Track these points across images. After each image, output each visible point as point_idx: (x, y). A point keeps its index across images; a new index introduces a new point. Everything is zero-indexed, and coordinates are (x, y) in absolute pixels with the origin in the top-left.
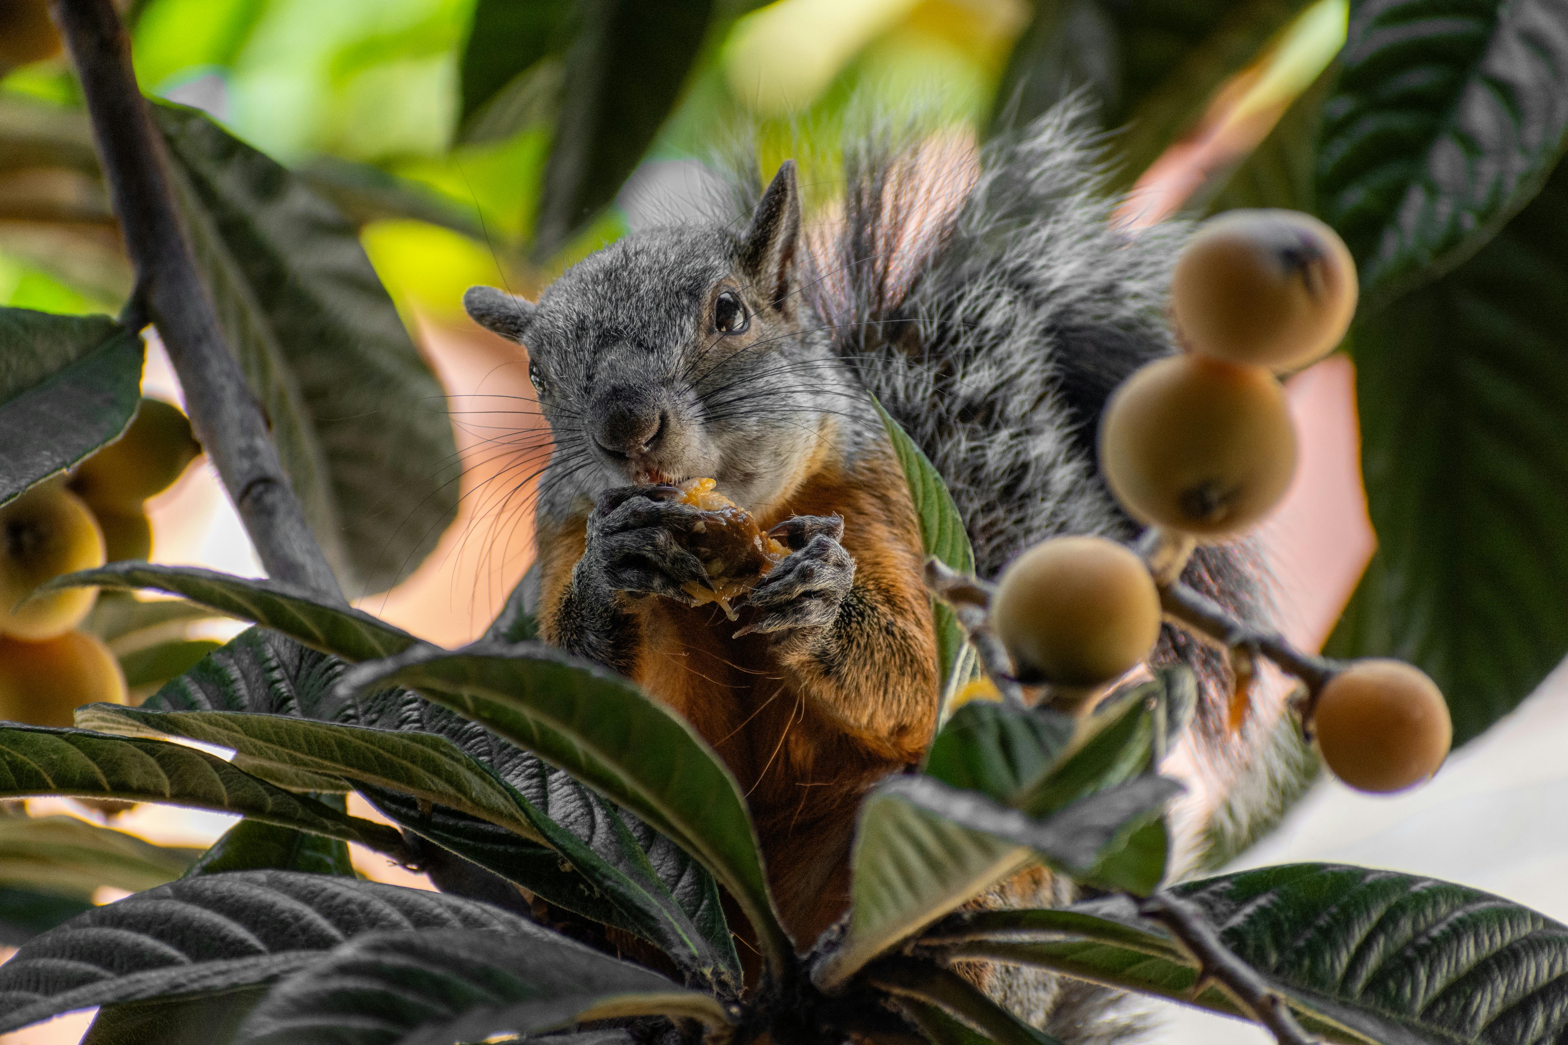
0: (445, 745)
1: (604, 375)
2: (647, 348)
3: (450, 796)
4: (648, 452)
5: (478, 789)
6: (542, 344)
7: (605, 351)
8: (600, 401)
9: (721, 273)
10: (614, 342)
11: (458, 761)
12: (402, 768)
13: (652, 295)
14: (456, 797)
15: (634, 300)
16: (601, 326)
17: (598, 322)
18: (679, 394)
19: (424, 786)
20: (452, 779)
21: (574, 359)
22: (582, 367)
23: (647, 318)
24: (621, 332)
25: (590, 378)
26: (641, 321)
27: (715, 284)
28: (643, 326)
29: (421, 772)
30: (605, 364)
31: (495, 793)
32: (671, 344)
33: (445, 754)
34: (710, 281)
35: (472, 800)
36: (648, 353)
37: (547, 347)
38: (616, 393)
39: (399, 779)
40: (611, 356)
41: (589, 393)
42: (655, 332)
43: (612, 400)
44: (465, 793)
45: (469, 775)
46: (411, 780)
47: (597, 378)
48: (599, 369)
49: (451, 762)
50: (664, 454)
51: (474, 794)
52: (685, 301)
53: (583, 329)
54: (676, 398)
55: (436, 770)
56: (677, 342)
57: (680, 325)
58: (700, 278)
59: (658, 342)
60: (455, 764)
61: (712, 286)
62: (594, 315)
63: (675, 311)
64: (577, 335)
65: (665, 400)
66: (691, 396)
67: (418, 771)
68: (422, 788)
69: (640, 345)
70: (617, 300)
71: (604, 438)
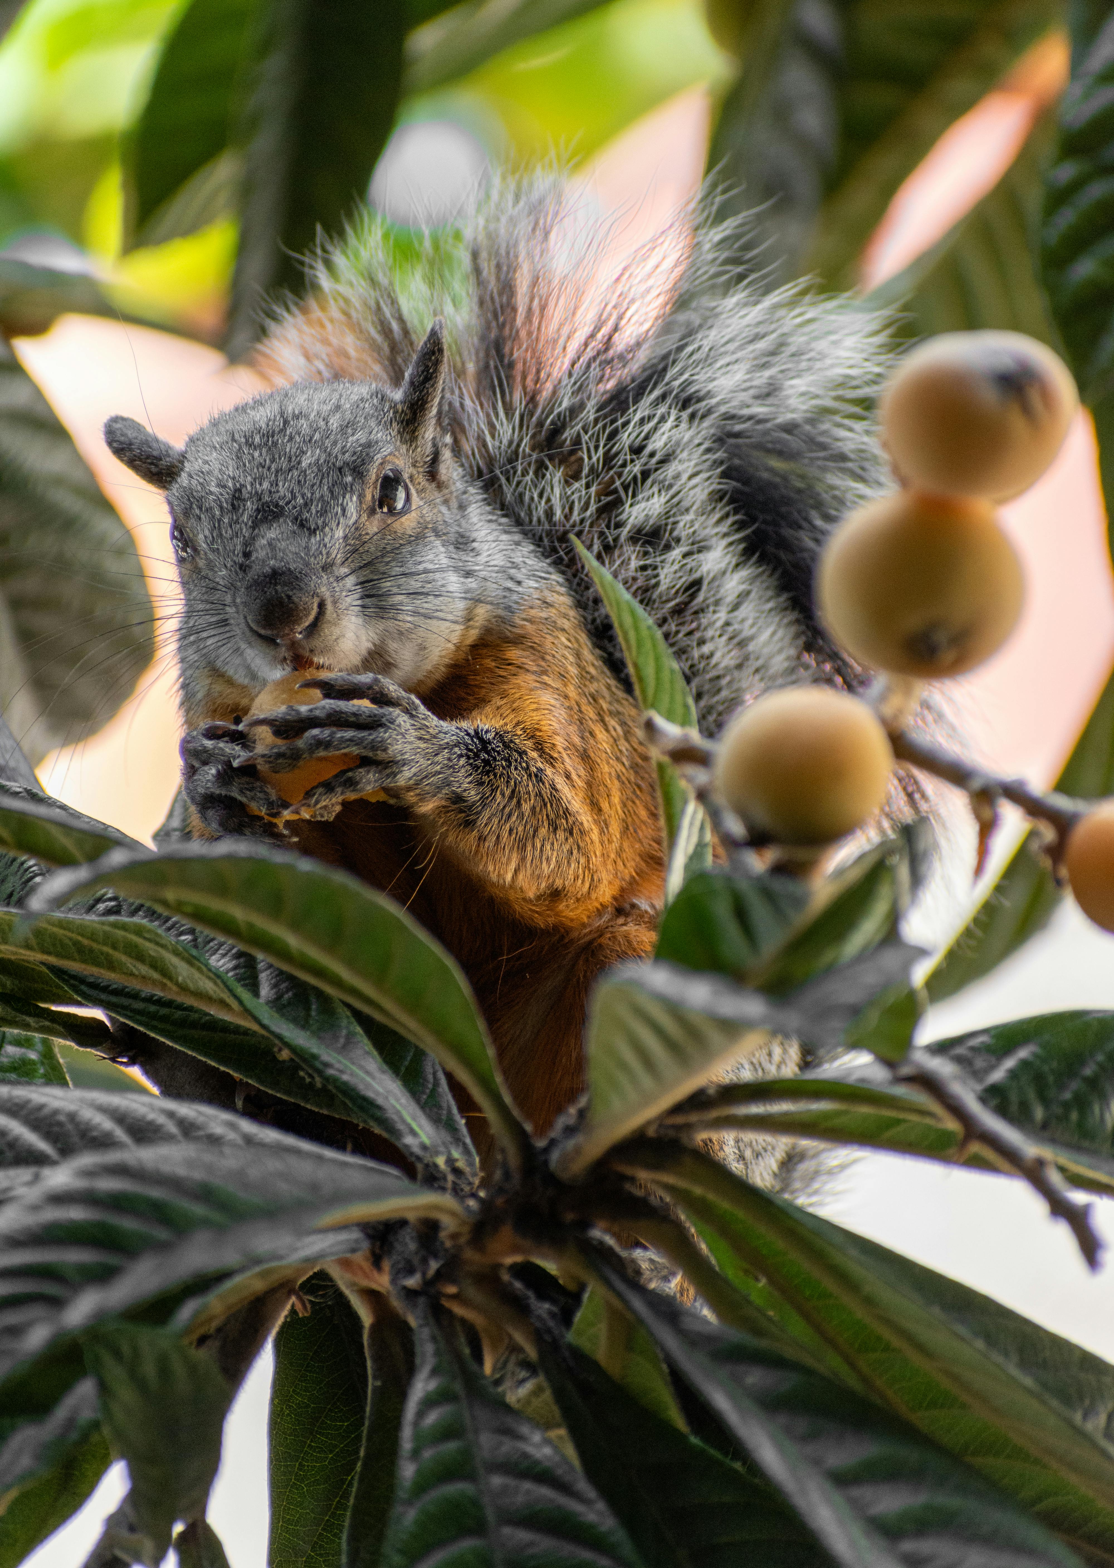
0: (149, 931)
1: (262, 554)
2: (309, 529)
3: (154, 982)
4: (300, 640)
5: (185, 974)
6: (191, 507)
7: (263, 528)
8: (256, 583)
9: (387, 450)
10: (274, 517)
11: (163, 946)
12: (102, 954)
13: (315, 469)
14: (162, 982)
15: (296, 473)
16: (260, 499)
17: (259, 496)
18: (339, 579)
19: (125, 971)
20: (156, 964)
21: (230, 532)
22: (238, 541)
23: (309, 495)
24: (283, 508)
25: (247, 555)
26: (303, 498)
27: (380, 461)
28: (306, 504)
29: (124, 958)
30: (264, 542)
31: (204, 978)
32: (334, 526)
33: (150, 940)
34: (375, 458)
35: (177, 984)
36: (310, 534)
37: (197, 511)
38: (275, 576)
39: (98, 965)
40: (272, 533)
41: (245, 571)
42: (317, 512)
43: (271, 583)
44: (170, 978)
45: (175, 960)
46: (111, 965)
47: (254, 556)
48: (257, 544)
49: (156, 948)
50: (316, 643)
51: (180, 979)
52: (349, 479)
53: (239, 499)
54: (335, 584)
55: (140, 956)
56: (339, 523)
57: (342, 505)
58: (364, 454)
59: (320, 522)
60: (160, 949)
61: (377, 463)
62: (252, 484)
63: (338, 489)
64: (233, 505)
65: (324, 586)
66: (350, 581)
67: (120, 957)
68: (124, 973)
69: (302, 525)
70: (277, 471)
71: (258, 622)
